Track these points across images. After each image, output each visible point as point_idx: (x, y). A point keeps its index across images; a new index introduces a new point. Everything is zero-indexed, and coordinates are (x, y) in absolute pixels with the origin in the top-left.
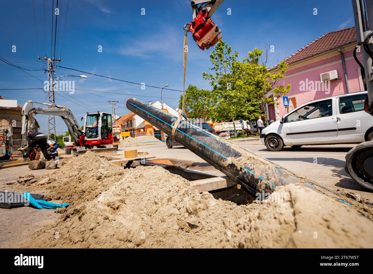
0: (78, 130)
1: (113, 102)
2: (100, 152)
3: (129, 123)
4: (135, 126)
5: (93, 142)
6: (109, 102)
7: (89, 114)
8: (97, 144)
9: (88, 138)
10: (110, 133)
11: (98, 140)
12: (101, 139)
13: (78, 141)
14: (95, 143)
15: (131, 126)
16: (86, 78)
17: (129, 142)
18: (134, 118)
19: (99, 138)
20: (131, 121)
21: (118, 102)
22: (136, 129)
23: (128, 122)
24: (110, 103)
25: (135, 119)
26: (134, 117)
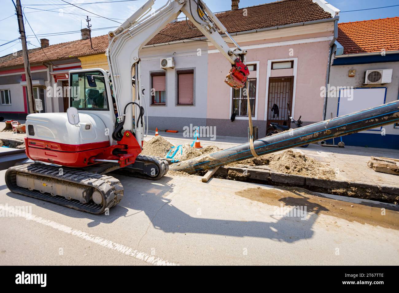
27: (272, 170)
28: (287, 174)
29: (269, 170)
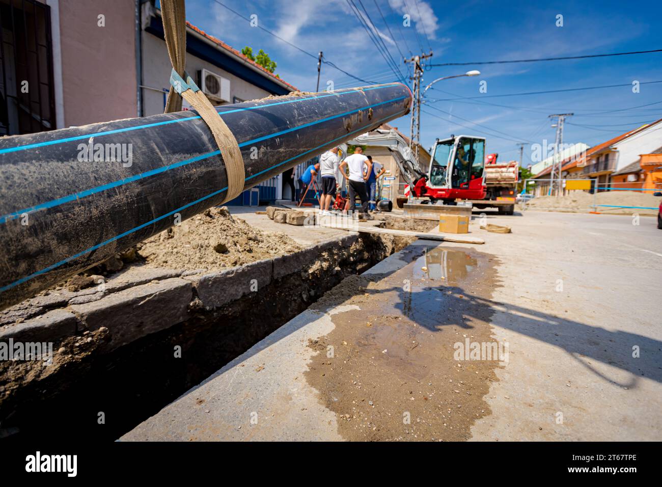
0: (415, 170)
1: (560, 115)
2: (439, 212)
3: (600, 160)
4: (615, 169)
5: (439, 192)
6: (550, 116)
7: (440, 141)
8: (444, 197)
9: (435, 184)
10: (476, 177)
11: (446, 189)
12: (450, 188)
13: (414, 188)
14: (441, 195)
15: (606, 168)
16: (478, 75)
17: (574, 201)
18: (616, 148)
19: (448, 185)
20: (607, 156)
21: (572, 114)
22: (615, 174)
23: (598, 159)
24: (552, 120)
25: (618, 152)
26: (614, 147)
27: (187, 272)
28: (238, 266)
29: (178, 276)
